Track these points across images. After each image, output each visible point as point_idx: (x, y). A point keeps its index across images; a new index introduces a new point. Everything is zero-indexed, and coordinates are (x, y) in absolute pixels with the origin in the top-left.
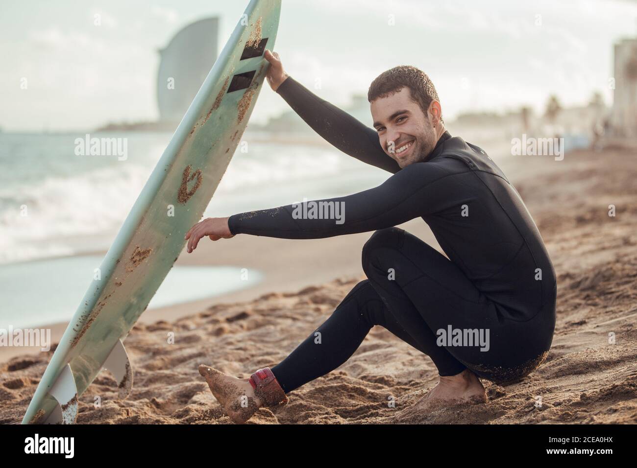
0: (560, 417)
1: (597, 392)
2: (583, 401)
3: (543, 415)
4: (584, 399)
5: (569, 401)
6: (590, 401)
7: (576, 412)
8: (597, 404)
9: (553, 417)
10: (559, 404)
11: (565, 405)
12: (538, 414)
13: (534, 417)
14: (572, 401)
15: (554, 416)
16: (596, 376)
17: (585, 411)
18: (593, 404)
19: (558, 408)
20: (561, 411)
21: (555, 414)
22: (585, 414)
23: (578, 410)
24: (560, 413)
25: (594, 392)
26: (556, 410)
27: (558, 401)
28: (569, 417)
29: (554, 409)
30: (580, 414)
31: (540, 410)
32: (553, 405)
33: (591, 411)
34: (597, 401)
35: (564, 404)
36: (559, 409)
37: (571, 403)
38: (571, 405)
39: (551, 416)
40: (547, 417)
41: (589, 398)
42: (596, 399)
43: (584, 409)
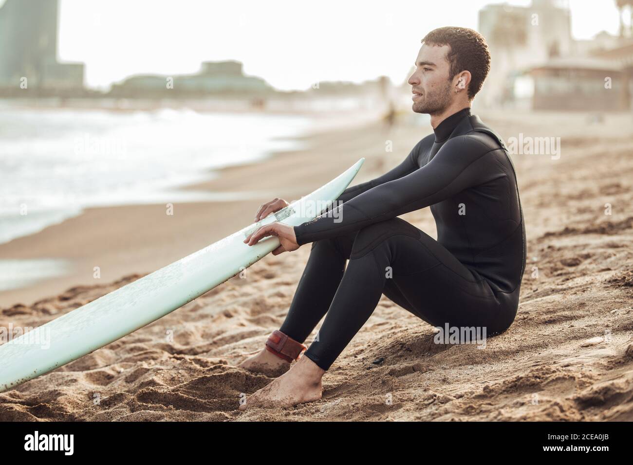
0: (464, 410)
1: (500, 384)
2: (486, 393)
3: (446, 408)
4: (487, 392)
5: (472, 393)
6: (494, 393)
7: (480, 405)
8: (501, 396)
9: (456, 411)
10: (461, 396)
11: (468, 398)
12: (440, 407)
13: (436, 410)
14: (474, 393)
15: (457, 409)
16: (497, 367)
17: (490, 404)
18: (497, 397)
19: (460, 400)
20: (465, 404)
21: (458, 407)
22: (490, 407)
23: (481, 403)
24: (464, 406)
25: (496, 384)
26: (459, 403)
27: (459, 393)
28: (473, 411)
29: (457, 402)
30: (485, 407)
31: (442, 403)
32: (454, 397)
33: (495, 404)
34: (501, 393)
35: (466, 396)
36: (462, 402)
37: (474, 395)
38: (474, 398)
39: (454, 409)
40: (450, 410)
41: (492, 391)
42: (501, 391)
43: (489, 402)
